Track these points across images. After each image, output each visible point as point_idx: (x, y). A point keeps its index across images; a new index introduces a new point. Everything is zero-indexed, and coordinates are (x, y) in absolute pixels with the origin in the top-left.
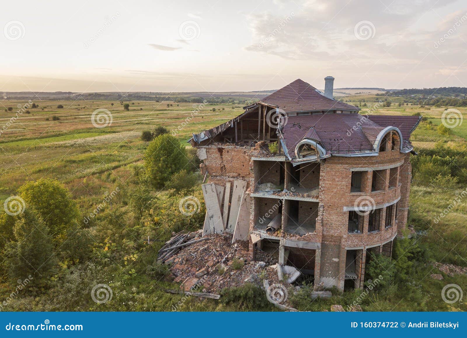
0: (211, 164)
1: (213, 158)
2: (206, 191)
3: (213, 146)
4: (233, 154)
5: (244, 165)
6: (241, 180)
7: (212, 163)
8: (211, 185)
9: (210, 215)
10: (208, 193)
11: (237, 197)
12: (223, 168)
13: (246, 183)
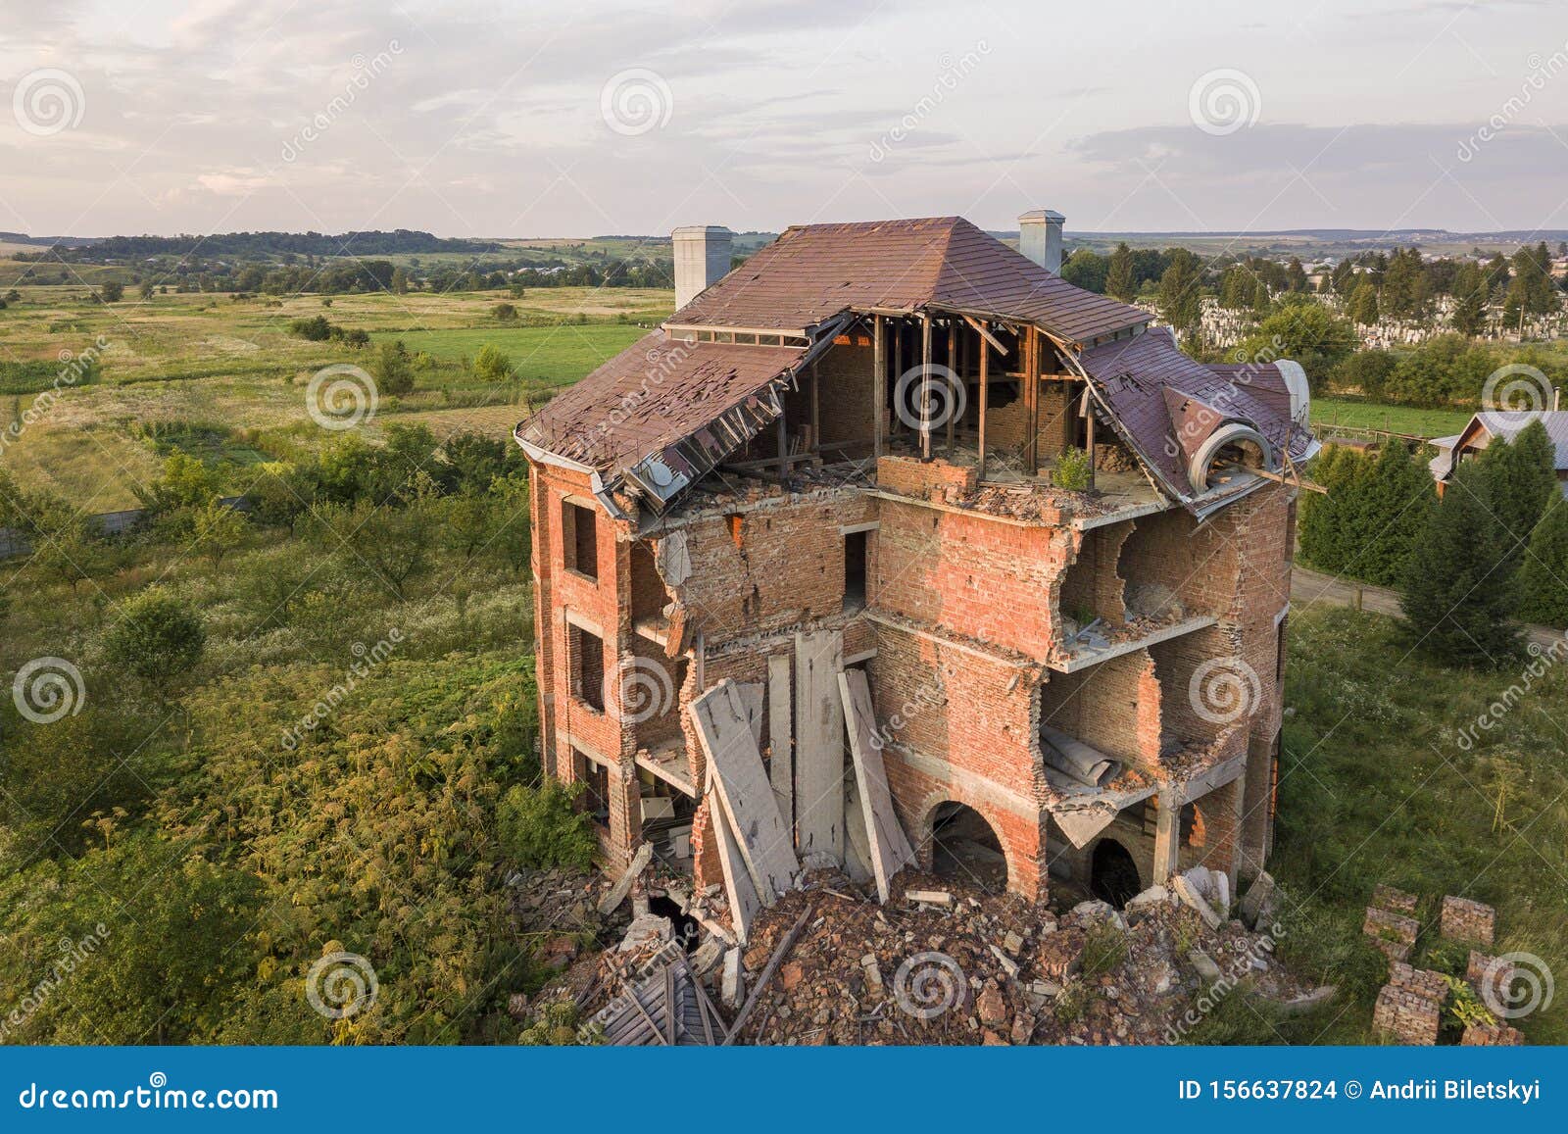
0: (705, 599)
1: (713, 567)
2: (714, 726)
3: (707, 512)
4: (786, 530)
5: (823, 568)
6: (824, 633)
7: (710, 589)
8: (727, 692)
9: (748, 828)
10: (720, 736)
11: (819, 706)
12: (752, 601)
13: (841, 641)
